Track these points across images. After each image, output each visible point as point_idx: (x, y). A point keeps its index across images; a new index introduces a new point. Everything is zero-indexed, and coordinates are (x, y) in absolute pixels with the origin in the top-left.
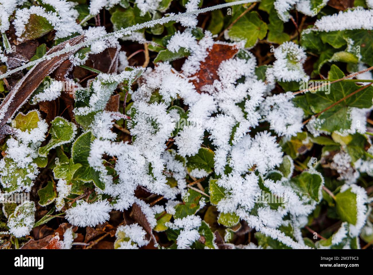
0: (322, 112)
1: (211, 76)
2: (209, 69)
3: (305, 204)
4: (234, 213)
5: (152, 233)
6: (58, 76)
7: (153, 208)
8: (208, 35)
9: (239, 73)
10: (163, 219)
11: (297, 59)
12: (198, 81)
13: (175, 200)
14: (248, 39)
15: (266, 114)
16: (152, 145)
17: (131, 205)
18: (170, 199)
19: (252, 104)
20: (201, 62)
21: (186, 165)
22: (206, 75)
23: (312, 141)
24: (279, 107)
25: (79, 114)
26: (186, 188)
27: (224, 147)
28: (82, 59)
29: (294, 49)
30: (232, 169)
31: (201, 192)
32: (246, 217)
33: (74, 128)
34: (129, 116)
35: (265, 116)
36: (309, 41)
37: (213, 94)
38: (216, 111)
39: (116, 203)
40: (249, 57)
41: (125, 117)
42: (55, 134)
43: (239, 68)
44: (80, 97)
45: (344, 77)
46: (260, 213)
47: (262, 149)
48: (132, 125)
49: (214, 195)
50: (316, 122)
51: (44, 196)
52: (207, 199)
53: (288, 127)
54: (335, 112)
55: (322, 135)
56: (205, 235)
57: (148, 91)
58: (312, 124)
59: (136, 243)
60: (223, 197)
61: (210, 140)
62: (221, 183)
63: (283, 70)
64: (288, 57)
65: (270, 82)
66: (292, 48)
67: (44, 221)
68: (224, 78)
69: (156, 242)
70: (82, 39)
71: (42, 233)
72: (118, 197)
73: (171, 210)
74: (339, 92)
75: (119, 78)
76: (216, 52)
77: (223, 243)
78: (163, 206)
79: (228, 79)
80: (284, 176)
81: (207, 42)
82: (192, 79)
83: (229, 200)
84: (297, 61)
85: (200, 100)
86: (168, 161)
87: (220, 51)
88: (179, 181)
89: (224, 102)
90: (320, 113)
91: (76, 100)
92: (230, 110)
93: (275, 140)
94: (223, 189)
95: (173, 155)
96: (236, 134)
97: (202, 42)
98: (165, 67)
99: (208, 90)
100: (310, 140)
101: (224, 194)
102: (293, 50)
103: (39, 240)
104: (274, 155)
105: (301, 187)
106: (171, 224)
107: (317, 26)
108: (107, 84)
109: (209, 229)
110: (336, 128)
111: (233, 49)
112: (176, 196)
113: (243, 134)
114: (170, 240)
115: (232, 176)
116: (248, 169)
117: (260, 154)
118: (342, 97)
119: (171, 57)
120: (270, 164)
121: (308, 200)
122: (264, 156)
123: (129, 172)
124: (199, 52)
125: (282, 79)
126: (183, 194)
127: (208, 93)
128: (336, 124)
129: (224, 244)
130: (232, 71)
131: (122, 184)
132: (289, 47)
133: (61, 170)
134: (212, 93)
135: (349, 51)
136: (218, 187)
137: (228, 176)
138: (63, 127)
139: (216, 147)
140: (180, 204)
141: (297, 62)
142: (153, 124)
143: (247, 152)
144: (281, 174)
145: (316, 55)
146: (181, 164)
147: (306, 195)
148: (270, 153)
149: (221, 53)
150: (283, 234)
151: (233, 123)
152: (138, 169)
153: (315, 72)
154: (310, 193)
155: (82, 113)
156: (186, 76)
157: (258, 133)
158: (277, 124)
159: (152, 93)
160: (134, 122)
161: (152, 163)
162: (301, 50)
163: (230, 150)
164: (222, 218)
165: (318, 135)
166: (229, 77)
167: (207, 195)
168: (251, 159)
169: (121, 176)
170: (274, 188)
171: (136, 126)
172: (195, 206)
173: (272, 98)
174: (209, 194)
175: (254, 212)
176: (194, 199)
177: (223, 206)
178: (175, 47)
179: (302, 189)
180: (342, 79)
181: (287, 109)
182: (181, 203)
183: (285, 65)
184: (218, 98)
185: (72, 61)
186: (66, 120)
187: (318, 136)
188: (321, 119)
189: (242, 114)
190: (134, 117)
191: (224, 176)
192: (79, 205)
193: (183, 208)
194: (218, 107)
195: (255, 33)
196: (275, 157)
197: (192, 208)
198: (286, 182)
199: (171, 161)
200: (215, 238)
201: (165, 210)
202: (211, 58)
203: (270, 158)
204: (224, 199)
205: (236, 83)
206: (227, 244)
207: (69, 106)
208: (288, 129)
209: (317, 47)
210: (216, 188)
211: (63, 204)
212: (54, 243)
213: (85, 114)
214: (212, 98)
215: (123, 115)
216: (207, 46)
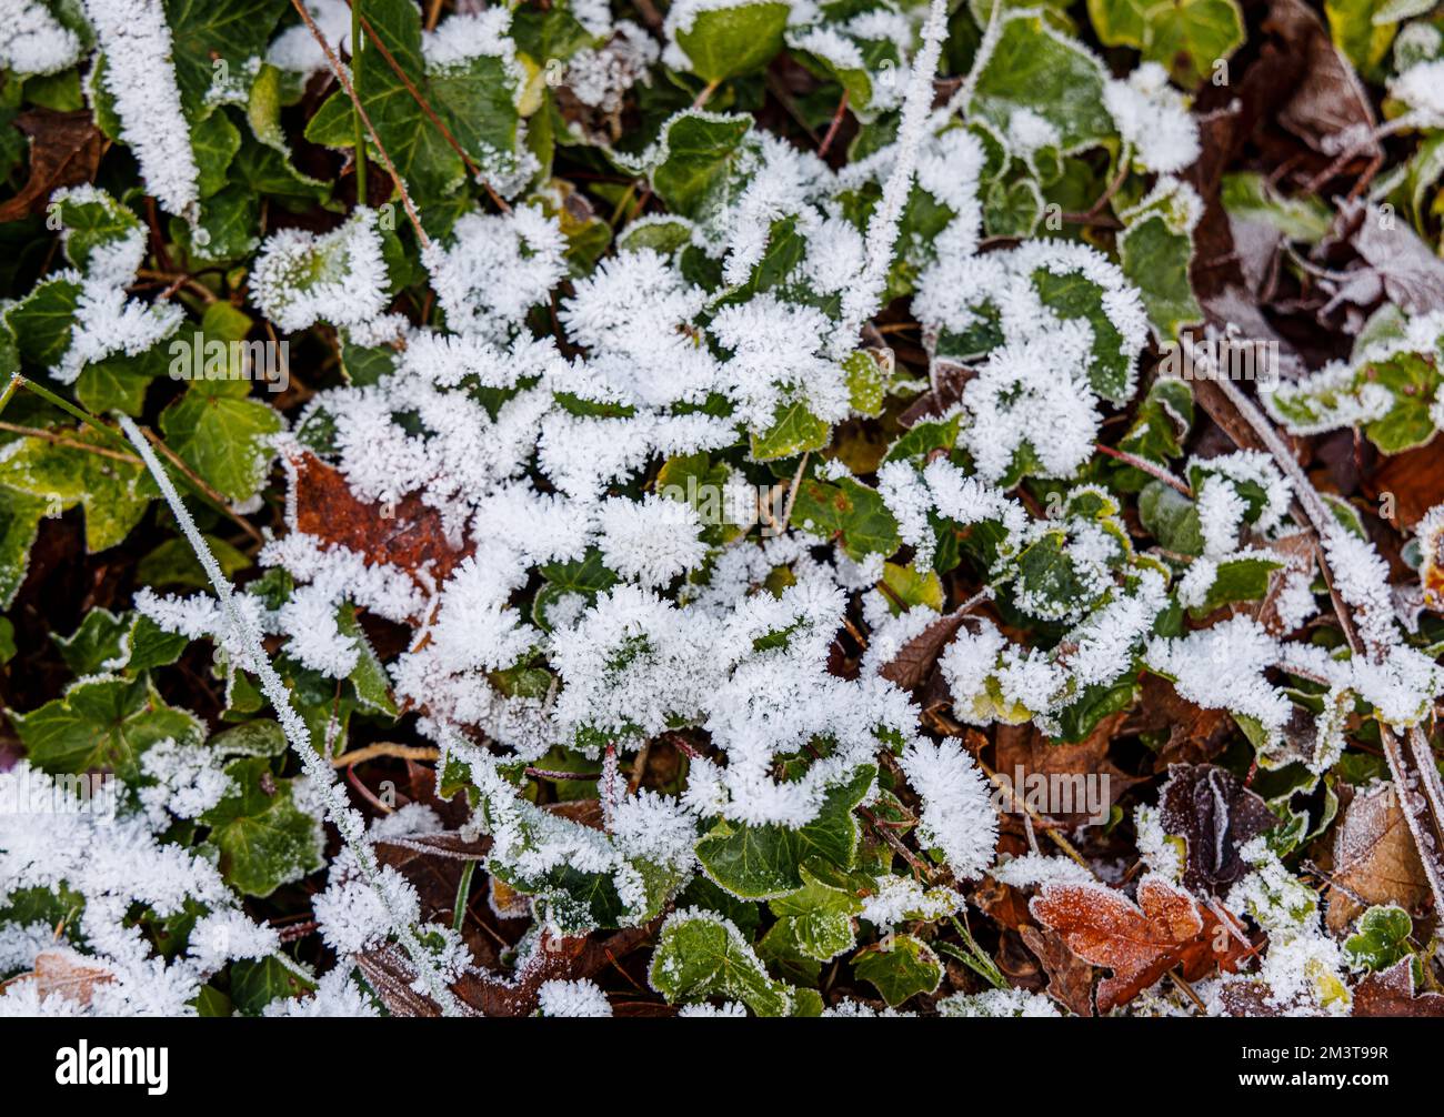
0: (461, 153)
1: (407, 523)
2: (384, 536)
3: (762, 161)
4: (844, 366)
5: (954, 615)
6: (515, 1009)
7: (875, 625)
8: (273, 554)
9: (383, 433)
10: (900, 589)
11: (303, 257)
12: (433, 562)
13: (833, 564)
14: (253, 430)
15: (505, 325)
16: (692, 652)
17: (893, 684)
18: (834, 579)
19: (492, 364)
20: (368, 564)
21: (719, 549)
22: (408, 541)
23: (546, 180)
24: (472, 289)
25: (644, 900)
26: (790, 534)
27: (646, 430)
28: (443, 944)
29: (273, 267)
30: (712, 394)
31: (796, 482)
32: (849, 326)
33: (679, 918)
34: (603, 752)
35: (510, 326)
36: (228, 232)
37: (473, 501)
38: (529, 481)
39: (897, 732)
40: (320, 412)
41: (611, 763)
42: (708, 980)
43: (370, 435)
44: (579, 914)
45: (346, 91)
46: (830, 288)
47: (621, 316)
48: (632, 734)
49: (801, 438)
50: (496, 166)
51: (905, 981)
52: (814, 459)
53: (531, 247)
54: (450, 115)
55: (532, 143)
56: (925, 451)
57: (507, 709)
58: (503, 180)
59: (1000, 657)
60: (801, 409)
61: (632, 478)
62: (761, 418)
63: (353, 291)
64: (302, 286)
65: (398, 328)
66: (270, 277)
67: (987, 965)
68: (410, 476)
69: (980, 596)
70: (371, 959)
71: (1021, 967)
72: (876, 730)
73: (872, 567)
74: (388, 108)
75: (501, 794)
76: (324, 522)
77: (932, 396)
78: (864, 597)
79: (414, 463)
80: (687, 240)
81: (298, 554)
82: (431, 583)
83: (811, 386)
84: (309, 256)
85: (507, 535)
86: (720, 604)
87: (316, 509)
88: (775, 561)
89: (492, 461)
90: (465, 158)
91: (594, 926)
92: (518, 436)
93: (586, 281)
94: (780, 412)
95: (698, 591)
96: (601, 396)
97: (301, 571)
98: (412, 675)
99: (460, 522)
100: (546, 187)
101: (792, 405)
102: (276, 272)
103: (1046, 969)
104: (635, 274)
105: (711, 185)
106: (921, 555)
107: (184, 205)
108: (524, 831)
109: (905, 443)
110: (504, 104)
111: (304, 466)
112: (820, 562)
113: (593, 376)
114: (958, 561)
115: (732, 388)
116: (697, 347)
117: (642, 319)
118: (402, 95)
119: (370, 664)
120: (665, 285)
121: (747, 155)
122: (644, 307)
123: (794, 706)
124: (338, 572)
125: (384, 291)
126: (814, 540)
127: (469, 519)
128: (489, 105)
129: (935, 391)
130: (385, 455)
131: (834, 722)
132: (270, 287)
133: (822, 936)
134: (469, 505)
135: (245, 98)
136: (776, 427)
137: (736, 402)
138: (679, 956)
139: (649, 457)
140: (844, 544)
141: (314, 255)
142: (622, 665)
143: (644, 358)
144: (681, 250)
145: (265, 208)
146: (722, 562)
147: (733, 164)
148: (631, 289)
149: (321, 504)
150: (878, 205)
151: (561, 419)
152: (779, 680)
153: (324, 199)
154: (724, 154)
155: (640, 890)
156: (426, 604)
157: (570, 341)
158: (530, 284)
159: (508, 697)
160: (624, 729)
161: (756, 635)
162: (272, 245)
163: (650, 411)
164: (864, 402)
165: (532, 157)
166: (405, 462)
167: (803, 464)
168: (666, 342)
169: (816, 725)
170: (750, 251)
171: (637, 721)
172: (844, 494)
173: (451, 313)
174: (801, 456)
175: (832, 305)
176: (818, 504)
177: (831, 403)
178: (343, 649)
179: (716, 181)
180: (354, 97)
181: (473, 263)
182: (838, 545)
183: (336, 288)
184: (483, 483)
185: (460, 971)
186: (659, 950)
187: (538, 157)
188: (481, 155)
189: (523, 395)
190: (606, 732)
191: (740, 414)
192: (936, 840)
193: (855, 534)
194: (511, 477)
195: (228, 411)
196: (641, 273)
197: (851, 505)
198: (707, 231)
199: (717, 595)
200: (929, 418)
201: (874, 586)
202: (345, 534)
203: (647, 286)
204: (808, 405)
205: (421, 437)
206: (934, 384)
207: (608, 952)
208: (538, 247)
209: (243, 204)
210: (779, 437)
211: (944, 890)
212: (1051, 911)
213: (640, 882)
214: (486, 503)
215: (605, 770)
216: (311, 552)
